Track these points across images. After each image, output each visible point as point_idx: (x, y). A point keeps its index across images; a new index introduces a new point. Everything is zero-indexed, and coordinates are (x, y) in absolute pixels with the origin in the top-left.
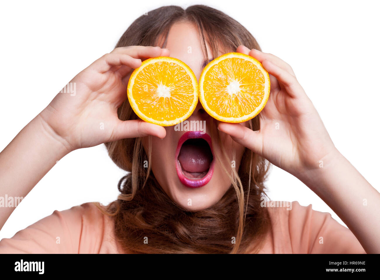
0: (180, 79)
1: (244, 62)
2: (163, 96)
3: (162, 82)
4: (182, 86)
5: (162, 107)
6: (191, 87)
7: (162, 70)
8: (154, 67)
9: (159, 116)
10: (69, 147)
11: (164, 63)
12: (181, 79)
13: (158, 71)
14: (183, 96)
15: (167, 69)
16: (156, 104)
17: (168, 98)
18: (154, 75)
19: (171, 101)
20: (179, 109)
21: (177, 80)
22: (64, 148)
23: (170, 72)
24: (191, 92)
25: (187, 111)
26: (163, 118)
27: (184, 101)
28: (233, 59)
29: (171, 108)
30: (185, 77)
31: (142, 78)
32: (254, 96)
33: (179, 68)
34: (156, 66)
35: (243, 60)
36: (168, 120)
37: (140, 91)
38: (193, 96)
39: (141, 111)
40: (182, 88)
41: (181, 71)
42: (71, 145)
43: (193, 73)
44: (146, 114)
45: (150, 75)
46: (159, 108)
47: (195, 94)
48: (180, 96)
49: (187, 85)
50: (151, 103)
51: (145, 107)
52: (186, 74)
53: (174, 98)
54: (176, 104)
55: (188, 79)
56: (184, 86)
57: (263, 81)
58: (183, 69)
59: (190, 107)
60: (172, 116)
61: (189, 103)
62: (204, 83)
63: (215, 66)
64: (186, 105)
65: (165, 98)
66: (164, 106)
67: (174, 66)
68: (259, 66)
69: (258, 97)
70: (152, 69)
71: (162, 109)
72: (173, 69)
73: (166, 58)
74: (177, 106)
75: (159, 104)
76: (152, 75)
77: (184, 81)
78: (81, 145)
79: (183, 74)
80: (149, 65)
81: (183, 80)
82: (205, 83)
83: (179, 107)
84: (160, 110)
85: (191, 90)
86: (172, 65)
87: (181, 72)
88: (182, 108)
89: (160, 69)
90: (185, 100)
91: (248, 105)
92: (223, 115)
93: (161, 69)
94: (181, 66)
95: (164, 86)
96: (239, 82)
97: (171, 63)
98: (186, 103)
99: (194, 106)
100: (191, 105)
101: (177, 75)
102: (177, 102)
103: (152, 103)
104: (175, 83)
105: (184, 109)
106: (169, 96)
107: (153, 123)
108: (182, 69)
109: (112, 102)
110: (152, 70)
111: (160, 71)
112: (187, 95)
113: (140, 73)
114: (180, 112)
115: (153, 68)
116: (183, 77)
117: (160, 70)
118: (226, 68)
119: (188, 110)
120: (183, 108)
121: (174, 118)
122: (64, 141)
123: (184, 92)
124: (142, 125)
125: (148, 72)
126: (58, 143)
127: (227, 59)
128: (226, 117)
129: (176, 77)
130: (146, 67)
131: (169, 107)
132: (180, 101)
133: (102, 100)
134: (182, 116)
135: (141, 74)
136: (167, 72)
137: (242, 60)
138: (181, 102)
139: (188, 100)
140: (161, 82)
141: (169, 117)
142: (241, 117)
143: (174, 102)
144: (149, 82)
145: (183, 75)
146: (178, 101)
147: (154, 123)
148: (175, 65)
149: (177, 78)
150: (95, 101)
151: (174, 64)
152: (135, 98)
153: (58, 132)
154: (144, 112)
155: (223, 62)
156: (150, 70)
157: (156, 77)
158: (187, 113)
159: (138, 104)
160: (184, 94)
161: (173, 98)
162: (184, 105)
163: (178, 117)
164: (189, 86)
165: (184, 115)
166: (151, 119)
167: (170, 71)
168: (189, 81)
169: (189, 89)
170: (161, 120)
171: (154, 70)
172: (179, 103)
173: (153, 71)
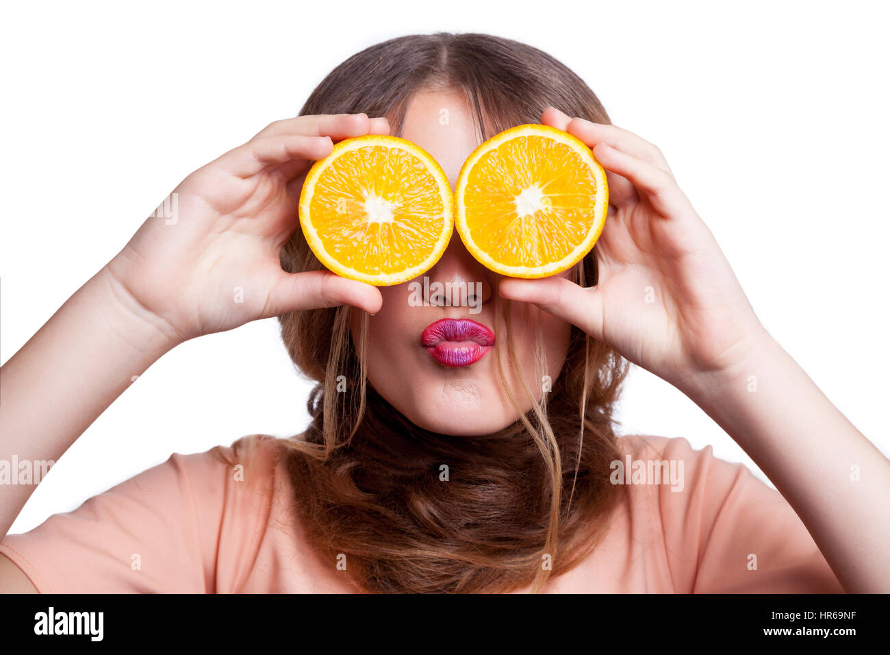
0: (413, 183)
1: (554, 146)
2: (377, 221)
3: (375, 189)
4: (419, 199)
5: (375, 244)
6: (437, 201)
7: (374, 165)
8: (357, 159)
9: (368, 263)
10: (174, 334)
11: (378, 148)
12: (417, 183)
13: (365, 167)
14: (421, 221)
15: (386, 162)
16: (362, 238)
17: (388, 225)
18: (356, 174)
19: (394, 230)
20: (411, 248)
21: (407, 185)
22: (162, 338)
23: (391, 169)
24: (439, 212)
25: (430, 253)
26: (377, 269)
27: (422, 230)
28: (531, 138)
29: (395, 247)
30: (423, 180)
31: (330, 181)
32: (572, 222)
33: (410, 161)
34: (362, 156)
35: (553, 141)
36: (388, 272)
37: (326, 209)
38: (442, 219)
39: (330, 254)
40: (418, 202)
41: (415, 166)
42: (177, 329)
43: (442, 171)
44: (342, 259)
45: (347, 176)
46: (368, 246)
47: (447, 215)
48: (414, 219)
49: (429, 196)
50: (351, 235)
51: (338, 246)
52: (426, 173)
53: (401, 225)
54: (406, 238)
55: (430, 183)
56: (422, 199)
57: (592, 188)
58: (419, 162)
59: (436, 243)
60: (397, 263)
61: (433, 235)
62: (466, 189)
63: (492, 154)
64: (427, 239)
65: (381, 224)
66: (380, 242)
67: (401, 154)
68: (585, 155)
69: (581, 223)
70: (353, 162)
71: (375, 248)
72: (398, 163)
73: (382, 139)
74: (408, 241)
75: (368, 237)
76: (352, 175)
77: (422, 188)
78: (202, 328)
79: (420, 172)
80: (346, 153)
81: (421, 185)
82: (469, 189)
83: (412, 245)
84: (372, 251)
85: (436, 207)
86: (396, 152)
87: (414, 168)
88: (418, 247)
89: (370, 162)
90: (426, 229)
91: (557, 240)
92: (505, 260)
93: (372, 162)
94: (414, 155)
95: (380, 200)
96: (541, 190)
97: (393, 149)
98: (426, 235)
99: (444, 240)
100: (437, 240)
101: (406, 174)
102: (407, 233)
103: (354, 236)
104: (402, 192)
105: (424, 247)
106: (390, 219)
107: (357, 280)
108: (416, 161)
109: (267, 235)
110: (353, 165)
111: (369, 167)
112: (430, 219)
113: (325, 171)
114: (414, 254)
115: (354, 159)
116: (419, 179)
117: (370, 165)
118: (516, 159)
119: (432, 249)
120: (420, 245)
121: (401, 269)
122: (161, 322)
123: (423, 211)
124: (331, 282)
125: (343, 170)
126: (147, 327)
127: (517, 139)
128: (510, 265)
129: (406, 178)
130: (339, 159)
131: (391, 243)
132: (412, 230)
133: (242, 231)
134: (417, 263)
135: (327, 172)
136: (385, 168)
137: (549, 141)
138: (416, 233)
139: (432, 228)
140: (373, 189)
141: (390, 266)
142: (541, 265)
143: (402, 234)
144: (345, 190)
145: (419, 174)
146: (409, 231)
147: (357, 278)
148: (404, 153)
149: (407, 181)
150: (228, 233)
151: (400, 151)
152: (316, 226)
153: (146, 304)
154: (336, 256)
155: (509, 145)
156: (348, 165)
157: (361, 179)
158: (428, 257)
159: (322, 238)
160: (423, 216)
161: (399, 225)
162: (422, 239)
163: (411, 265)
164: (433, 199)
165: (423, 260)
166: (351, 272)
167: (391, 165)
168: (433, 187)
169: (433, 204)
170: (373, 272)
171: (357, 164)
172: (412, 235)
173: (355, 167)
